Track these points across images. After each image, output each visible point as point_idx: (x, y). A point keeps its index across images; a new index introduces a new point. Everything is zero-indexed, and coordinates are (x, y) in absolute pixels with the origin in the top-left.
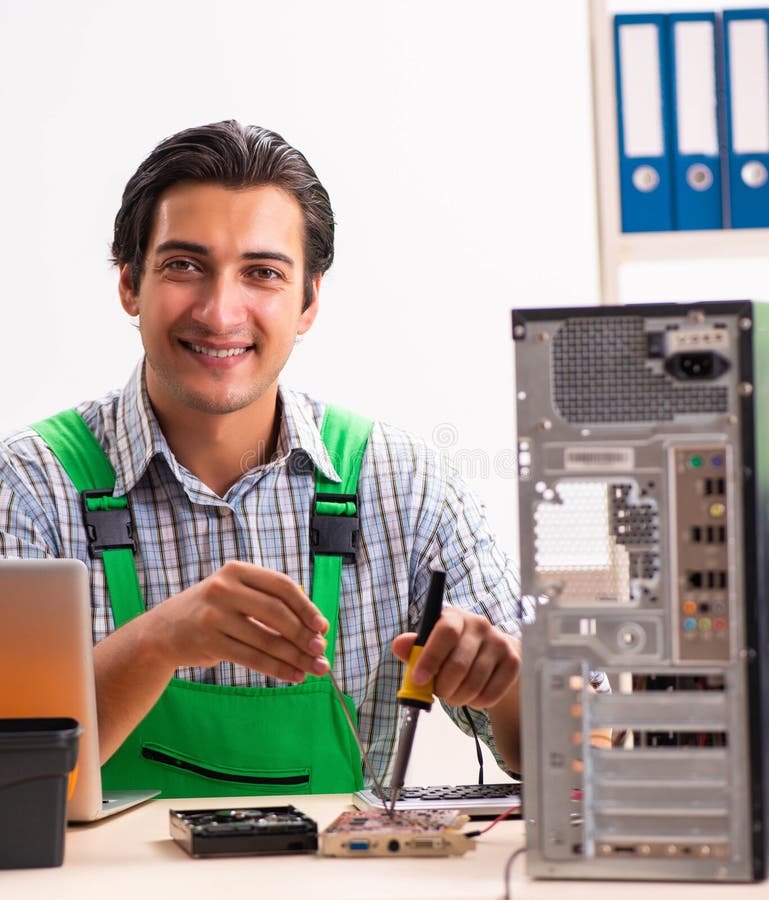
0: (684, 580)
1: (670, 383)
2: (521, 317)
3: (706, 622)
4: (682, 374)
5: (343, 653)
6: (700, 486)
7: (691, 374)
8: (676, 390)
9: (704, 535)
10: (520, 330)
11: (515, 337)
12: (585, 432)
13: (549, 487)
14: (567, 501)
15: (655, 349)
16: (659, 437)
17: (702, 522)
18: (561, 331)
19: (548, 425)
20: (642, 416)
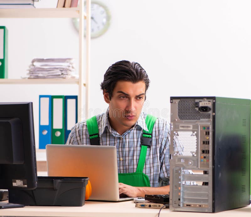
0: (201, 152)
1: (200, 113)
2: (172, 98)
3: (205, 160)
4: (202, 111)
5: (145, 168)
6: (205, 133)
7: (204, 111)
8: (201, 114)
9: (205, 143)
10: (172, 101)
11: (171, 102)
12: (183, 122)
13: (176, 132)
14: (179, 135)
15: (197, 106)
16: (197, 123)
17: (205, 140)
18: (179, 102)
19: (176, 120)
20: (194, 119)
